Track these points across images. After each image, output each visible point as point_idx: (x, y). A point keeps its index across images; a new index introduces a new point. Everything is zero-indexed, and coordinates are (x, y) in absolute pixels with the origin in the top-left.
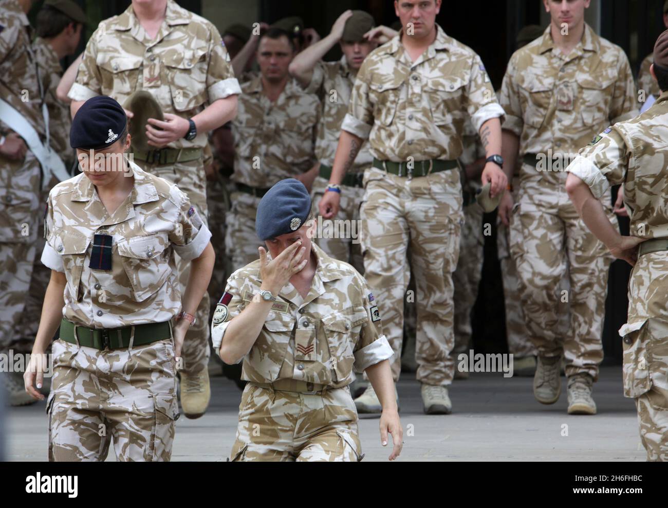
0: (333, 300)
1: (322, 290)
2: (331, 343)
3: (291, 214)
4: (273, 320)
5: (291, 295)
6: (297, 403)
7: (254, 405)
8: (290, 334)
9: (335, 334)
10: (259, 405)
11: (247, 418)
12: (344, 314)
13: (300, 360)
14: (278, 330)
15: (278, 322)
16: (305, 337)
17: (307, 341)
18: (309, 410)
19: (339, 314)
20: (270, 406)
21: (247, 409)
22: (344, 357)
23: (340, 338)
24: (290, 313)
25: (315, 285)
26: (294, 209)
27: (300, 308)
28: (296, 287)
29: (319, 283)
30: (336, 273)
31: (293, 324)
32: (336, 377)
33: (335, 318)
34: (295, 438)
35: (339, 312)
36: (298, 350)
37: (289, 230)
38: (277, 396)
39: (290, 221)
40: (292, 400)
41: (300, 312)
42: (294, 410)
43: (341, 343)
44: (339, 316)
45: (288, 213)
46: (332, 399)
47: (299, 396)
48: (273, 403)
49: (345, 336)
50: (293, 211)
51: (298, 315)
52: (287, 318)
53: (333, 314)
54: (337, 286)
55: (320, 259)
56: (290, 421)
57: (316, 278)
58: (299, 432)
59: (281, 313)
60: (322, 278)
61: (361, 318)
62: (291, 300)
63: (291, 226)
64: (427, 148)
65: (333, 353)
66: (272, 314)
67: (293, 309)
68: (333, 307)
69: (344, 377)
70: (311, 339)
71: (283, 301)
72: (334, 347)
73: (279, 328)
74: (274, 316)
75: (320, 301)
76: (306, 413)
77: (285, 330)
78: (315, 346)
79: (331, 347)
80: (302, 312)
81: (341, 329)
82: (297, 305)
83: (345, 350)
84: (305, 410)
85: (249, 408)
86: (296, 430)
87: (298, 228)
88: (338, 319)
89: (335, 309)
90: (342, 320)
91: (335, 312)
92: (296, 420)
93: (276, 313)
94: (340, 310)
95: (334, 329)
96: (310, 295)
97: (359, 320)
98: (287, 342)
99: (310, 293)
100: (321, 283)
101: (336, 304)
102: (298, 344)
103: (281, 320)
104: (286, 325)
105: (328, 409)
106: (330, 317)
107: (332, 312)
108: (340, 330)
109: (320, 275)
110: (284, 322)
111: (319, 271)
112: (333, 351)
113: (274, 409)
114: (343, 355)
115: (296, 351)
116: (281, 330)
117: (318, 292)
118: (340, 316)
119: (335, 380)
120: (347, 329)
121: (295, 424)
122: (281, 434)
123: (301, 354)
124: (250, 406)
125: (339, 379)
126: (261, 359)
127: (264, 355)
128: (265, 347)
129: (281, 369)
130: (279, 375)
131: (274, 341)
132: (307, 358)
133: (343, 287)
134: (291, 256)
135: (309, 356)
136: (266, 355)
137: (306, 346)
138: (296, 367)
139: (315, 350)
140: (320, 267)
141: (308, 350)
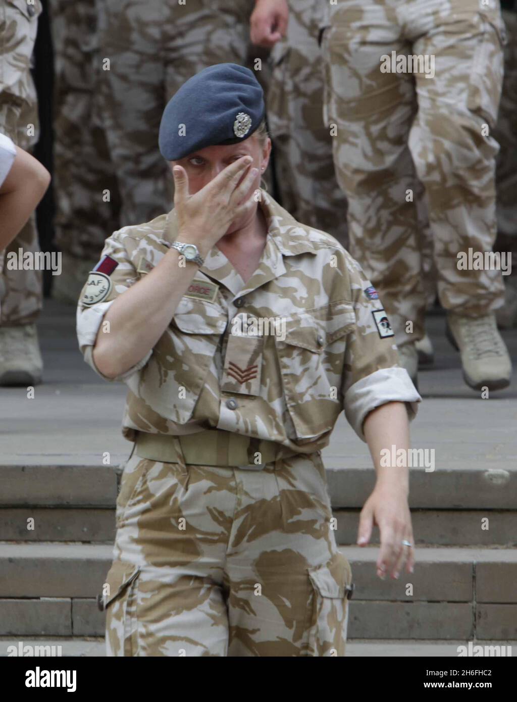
0: (296, 291)
1: (280, 269)
2: (285, 367)
3: (235, 105)
4: (189, 313)
5: (223, 271)
6: (231, 489)
7: (149, 496)
8: (217, 340)
9: (295, 353)
10: (158, 494)
11: (135, 520)
12: (316, 318)
13: (230, 393)
14: (197, 332)
15: (198, 317)
16: (244, 351)
17: (247, 358)
18: (253, 502)
19: (307, 316)
20: (181, 496)
21: (134, 504)
22: (312, 396)
23: (305, 361)
24: (220, 303)
25: (268, 257)
26: (241, 98)
27: (238, 296)
28: (230, 261)
29: (277, 256)
30: (306, 243)
31: (225, 324)
32: (295, 432)
33: (298, 322)
34: (230, 555)
35: (307, 312)
36: (228, 375)
37: (231, 135)
38: (193, 476)
39: (233, 118)
40: (221, 483)
41: (236, 303)
42: (226, 501)
43: (306, 370)
44: (306, 319)
45: (230, 104)
46: (295, 479)
47: (233, 475)
48: (187, 489)
49: (315, 358)
50: (238, 100)
51: (232, 310)
52: (213, 310)
53: (295, 314)
54: (304, 266)
55: (276, 218)
56: (220, 523)
57: (271, 246)
58: (237, 542)
59: (204, 301)
60: (281, 247)
62: (221, 281)
63: (235, 128)
65: (288, 386)
66: (186, 303)
67: (226, 298)
68: (295, 301)
69: (314, 433)
70: (256, 354)
71: (208, 280)
72: (293, 375)
73: (199, 329)
74: (190, 306)
75: (272, 287)
76: (249, 508)
77: (209, 331)
78: (259, 369)
79: (286, 375)
80: (241, 304)
81: (308, 343)
82: (233, 291)
83: (315, 383)
84: (246, 501)
85: (139, 502)
86: (232, 539)
88: (303, 324)
89: (300, 307)
90: (311, 328)
91: (301, 312)
92: (231, 521)
93: (194, 301)
94: (309, 309)
95: (294, 342)
96: (258, 276)
97: (339, 331)
98: (211, 355)
99: (258, 272)
100: (280, 256)
101: (302, 298)
102: (231, 363)
103: (203, 313)
104: (211, 323)
105: (287, 497)
106: (290, 319)
107: (293, 311)
108: (305, 346)
109: (278, 243)
110: (209, 317)
111: (275, 235)
112: (288, 383)
113: (188, 502)
114: (310, 391)
115: (225, 375)
116: (203, 332)
117: (273, 271)
118: (308, 321)
119: (292, 437)
120: (319, 345)
121: (229, 529)
122: (203, 547)
123: (233, 381)
124: (140, 497)
125: (300, 435)
126: (162, 382)
127: (166, 375)
128: (170, 359)
129: (197, 402)
130: (194, 412)
131: (187, 350)
132: (243, 390)
133: (315, 271)
134: (233, 184)
135: (249, 387)
136: (171, 374)
137: (244, 367)
138: (223, 403)
139: (259, 376)
140: (277, 228)
141: (246, 375)
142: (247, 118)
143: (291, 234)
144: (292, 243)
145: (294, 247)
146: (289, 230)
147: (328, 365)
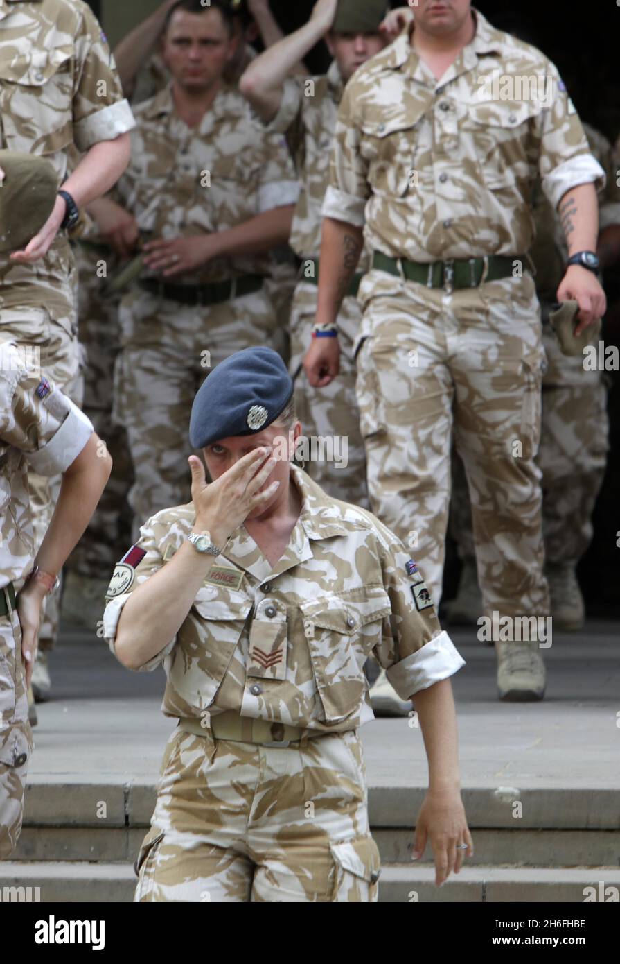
0: (325, 574)
1: (306, 553)
2: (315, 649)
3: (251, 398)
4: (213, 600)
6: (255, 763)
7: (180, 766)
8: (242, 626)
9: (324, 635)
10: (188, 766)
11: (167, 790)
12: (344, 600)
13: (256, 677)
14: (220, 618)
15: (223, 605)
16: (268, 636)
17: (271, 642)
18: (276, 777)
19: (335, 598)
20: (205, 767)
21: (169, 774)
22: (342, 678)
23: (334, 642)
24: (245, 590)
25: (294, 543)
26: (257, 391)
27: (264, 582)
28: (260, 546)
29: (303, 541)
30: (337, 525)
31: (248, 610)
32: (324, 714)
33: (325, 604)
34: (251, 828)
35: (335, 595)
36: (253, 659)
37: (244, 429)
38: (219, 750)
39: (246, 411)
40: (245, 758)
41: (262, 588)
42: (249, 776)
43: (335, 652)
44: (334, 602)
45: (244, 397)
46: (320, 755)
47: (258, 751)
48: (212, 762)
49: (345, 639)
50: (253, 394)
51: (258, 596)
52: (237, 597)
53: (323, 597)
54: (335, 548)
55: (308, 500)
56: (243, 795)
57: (297, 530)
58: (257, 817)
59: (229, 589)
60: (308, 532)
61: (379, 609)
62: (247, 569)
63: (249, 421)
64: (478, 233)
65: (318, 668)
66: (208, 591)
67: (252, 583)
68: (322, 584)
69: (342, 714)
70: (279, 639)
71: (235, 568)
72: (322, 657)
73: (222, 615)
74: (216, 593)
75: (300, 572)
76: (270, 783)
77: (232, 617)
78: (284, 654)
79: (315, 657)
80: (267, 589)
81: (336, 624)
82: (259, 578)
83: (345, 665)
84: (269, 776)
85: (172, 772)
86: (253, 811)
87: (262, 428)
88: (331, 607)
89: (328, 590)
90: (340, 610)
91: (329, 596)
92: (253, 794)
93: (219, 589)
94: (339, 591)
95: (322, 625)
96: (284, 561)
97: (376, 613)
98: (236, 641)
99: (284, 557)
100: (306, 540)
101: (331, 581)
102: (255, 648)
103: (226, 599)
104: (234, 609)
105: (311, 774)
106: (317, 602)
107: (320, 595)
108: (333, 627)
109: (306, 527)
110: (232, 604)
111: (304, 519)
112: (318, 665)
113: (214, 774)
114: (340, 673)
115: (249, 659)
116: (225, 618)
117: (298, 556)
118: (335, 603)
119: (321, 719)
120: (349, 627)
121: (250, 802)
122: (226, 818)
123: (258, 666)
124: (173, 767)
125: (328, 717)
126: (186, 668)
127: (190, 662)
128: (194, 646)
129: (219, 688)
130: (215, 698)
131: (210, 637)
132: (268, 674)
133: (347, 552)
134: (249, 474)
135: (274, 671)
136: (195, 661)
137: (268, 652)
138: (246, 689)
139: (284, 660)
140: (307, 512)
141: (271, 659)
142: (261, 409)
143: (323, 515)
144: (322, 526)
145: (324, 530)
146: (321, 512)
147: (358, 647)
